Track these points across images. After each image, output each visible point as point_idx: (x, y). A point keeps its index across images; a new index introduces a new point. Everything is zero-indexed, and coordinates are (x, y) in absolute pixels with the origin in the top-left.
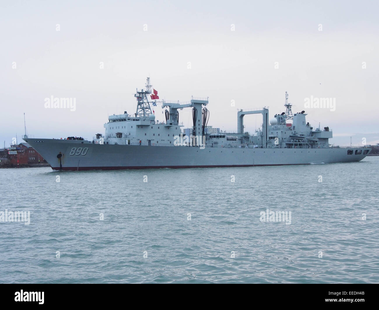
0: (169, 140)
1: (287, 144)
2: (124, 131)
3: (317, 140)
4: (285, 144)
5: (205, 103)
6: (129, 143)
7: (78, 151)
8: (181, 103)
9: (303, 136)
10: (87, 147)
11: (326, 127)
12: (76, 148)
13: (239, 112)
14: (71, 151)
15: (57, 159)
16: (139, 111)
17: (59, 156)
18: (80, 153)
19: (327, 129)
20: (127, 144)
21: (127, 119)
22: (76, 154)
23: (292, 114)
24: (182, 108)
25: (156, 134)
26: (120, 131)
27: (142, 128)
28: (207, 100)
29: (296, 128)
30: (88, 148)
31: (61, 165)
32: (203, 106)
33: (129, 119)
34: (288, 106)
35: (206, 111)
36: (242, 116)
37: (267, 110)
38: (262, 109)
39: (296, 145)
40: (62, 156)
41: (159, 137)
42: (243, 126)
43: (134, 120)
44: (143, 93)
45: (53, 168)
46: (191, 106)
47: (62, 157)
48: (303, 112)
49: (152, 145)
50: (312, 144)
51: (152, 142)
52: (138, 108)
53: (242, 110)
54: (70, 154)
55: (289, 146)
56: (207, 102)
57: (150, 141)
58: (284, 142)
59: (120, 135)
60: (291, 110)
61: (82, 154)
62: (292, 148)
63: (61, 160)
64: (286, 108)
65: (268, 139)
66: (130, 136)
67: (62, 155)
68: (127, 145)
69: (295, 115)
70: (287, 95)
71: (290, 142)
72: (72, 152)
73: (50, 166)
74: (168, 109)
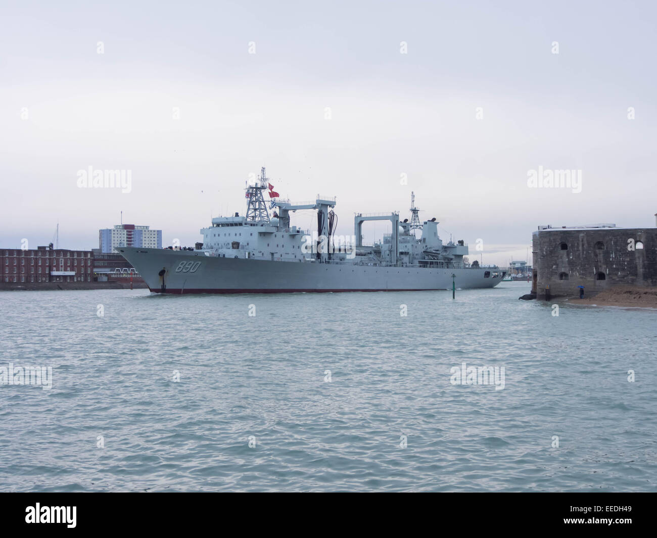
0: (293, 254)
1: (420, 262)
2: (242, 240)
3: (453, 257)
4: (418, 262)
5: (332, 205)
6: (249, 257)
7: (187, 266)
8: (293, 203)
9: (438, 252)
10: (199, 261)
11: (461, 240)
12: (185, 262)
13: (356, 217)
14: (178, 265)
15: (159, 276)
16: (250, 212)
17: (162, 273)
18: (188, 269)
19: (461, 243)
20: (247, 257)
21: (243, 224)
22: (184, 271)
23: (419, 222)
24: (295, 210)
25: (280, 245)
26: (237, 239)
27: (264, 236)
28: (334, 201)
29: (427, 240)
30: (200, 263)
31: (163, 285)
32: (329, 209)
33: (246, 224)
34: (415, 211)
35: (332, 215)
36: (361, 222)
37: (398, 215)
38: (390, 215)
39: (432, 263)
40: (166, 273)
41: (283, 249)
42: (361, 236)
43: (251, 225)
44: (257, 188)
45: (151, 290)
46: (315, 208)
47: (165, 275)
48: (434, 219)
49: (275, 260)
50: (448, 262)
51: (275, 255)
52: (249, 209)
53: (361, 214)
54: (177, 270)
55: (424, 264)
56: (335, 203)
57: (272, 254)
58: (415, 259)
59: (236, 245)
60: (417, 216)
61: (191, 271)
62: (427, 267)
63: (163, 278)
64: (411, 213)
65: (398, 255)
66: (247, 246)
67: (166, 271)
68: (247, 259)
69: (425, 223)
70: (413, 196)
71: (425, 259)
72: (179, 268)
73: (147, 287)
74: (277, 210)
